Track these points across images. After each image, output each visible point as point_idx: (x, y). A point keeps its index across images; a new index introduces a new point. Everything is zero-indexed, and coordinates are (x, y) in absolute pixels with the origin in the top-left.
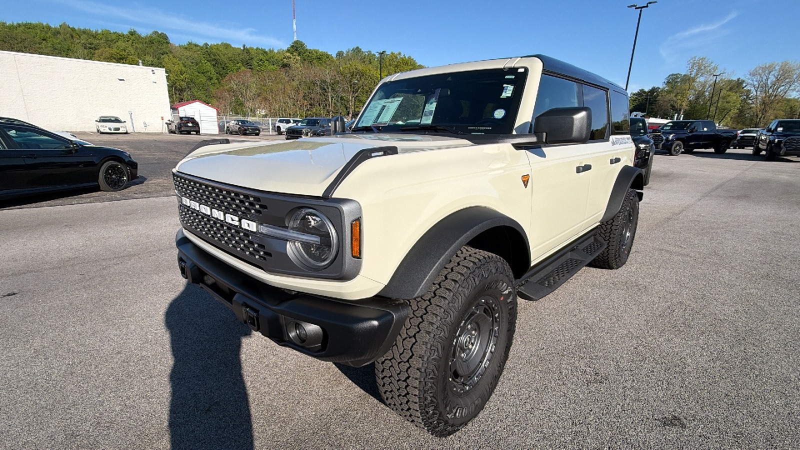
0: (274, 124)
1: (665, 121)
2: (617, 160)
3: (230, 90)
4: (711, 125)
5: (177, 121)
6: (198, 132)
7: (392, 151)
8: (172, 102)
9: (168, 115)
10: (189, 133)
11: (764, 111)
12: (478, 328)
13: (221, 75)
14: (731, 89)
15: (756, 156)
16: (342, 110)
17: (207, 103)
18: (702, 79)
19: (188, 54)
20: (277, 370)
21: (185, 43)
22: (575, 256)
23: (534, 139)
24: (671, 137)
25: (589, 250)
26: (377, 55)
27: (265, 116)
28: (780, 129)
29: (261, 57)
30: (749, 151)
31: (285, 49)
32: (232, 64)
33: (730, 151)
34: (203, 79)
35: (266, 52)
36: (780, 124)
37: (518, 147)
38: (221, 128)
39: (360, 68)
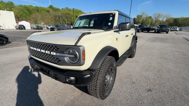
0: (46, 27)
1: (137, 25)
2: (133, 34)
3: (33, 18)
4: (146, 26)
5: (18, 26)
6: (25, 29)
7: (89, 33)
8: (16, 21)
9: (16, 24)
10: (22, 29)
11: (156, 23)
12: (109, 74)
13: (30, 14)
14: (149, 18)
15: (155, 32)
16: (64, 23)
17: (27, 21)
18: (144, 16)
19: (20, 8)
20: (58, 90)
21: (19, 5)
22: (125, 56)
23: (118, 30)
24: (139, 29)
25: (128, 54)
26: (72, 9)
27: (44, 25)
28: (159, 27)
29: (41, 9)
30: (154, 31)
31: (48, 7)
32: (33, 11)
33: (150, 31)
34: (25, 14)
35: (42, 8)
36: (159, 26)
37: (115, 31)
38: (31, 28)
39: (68, 12)
